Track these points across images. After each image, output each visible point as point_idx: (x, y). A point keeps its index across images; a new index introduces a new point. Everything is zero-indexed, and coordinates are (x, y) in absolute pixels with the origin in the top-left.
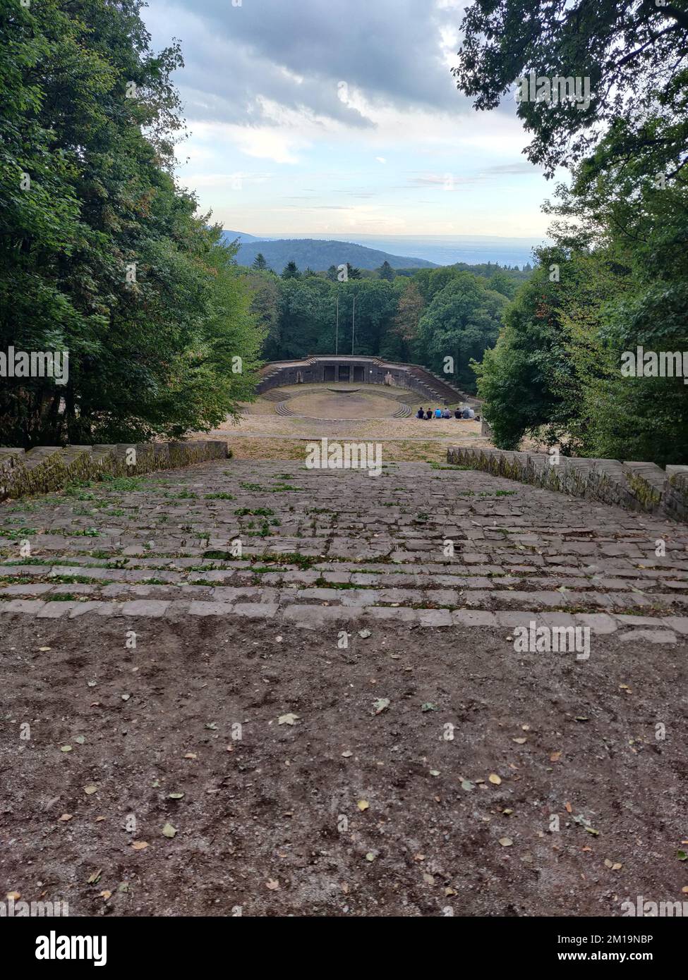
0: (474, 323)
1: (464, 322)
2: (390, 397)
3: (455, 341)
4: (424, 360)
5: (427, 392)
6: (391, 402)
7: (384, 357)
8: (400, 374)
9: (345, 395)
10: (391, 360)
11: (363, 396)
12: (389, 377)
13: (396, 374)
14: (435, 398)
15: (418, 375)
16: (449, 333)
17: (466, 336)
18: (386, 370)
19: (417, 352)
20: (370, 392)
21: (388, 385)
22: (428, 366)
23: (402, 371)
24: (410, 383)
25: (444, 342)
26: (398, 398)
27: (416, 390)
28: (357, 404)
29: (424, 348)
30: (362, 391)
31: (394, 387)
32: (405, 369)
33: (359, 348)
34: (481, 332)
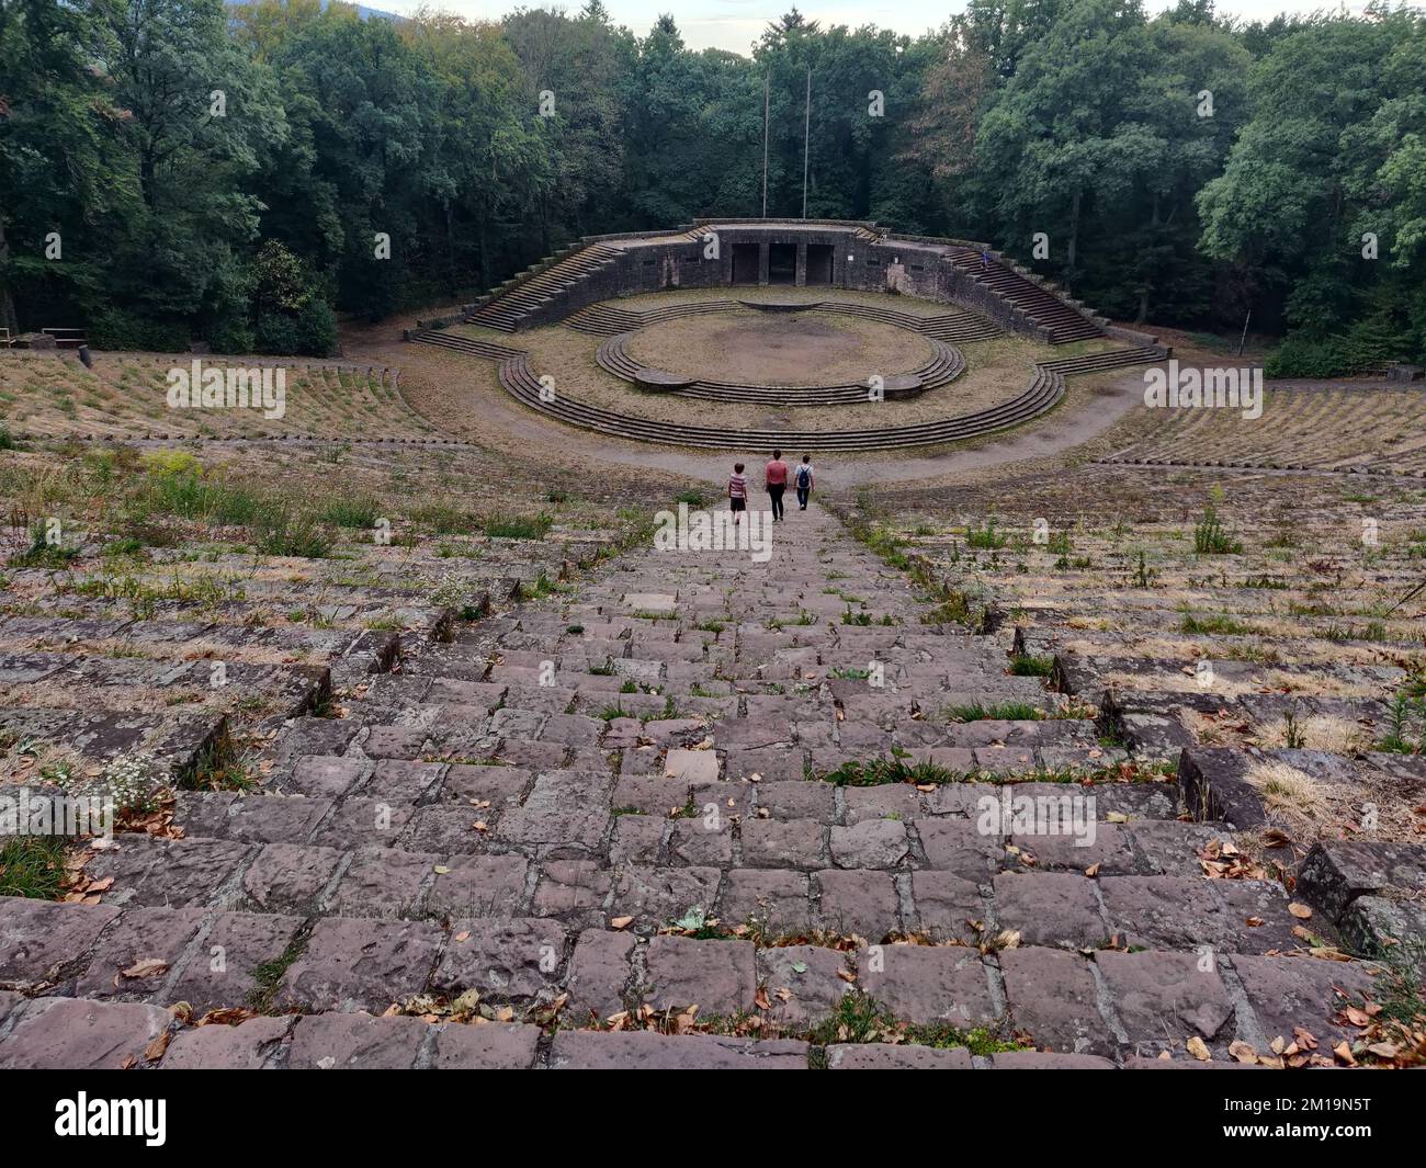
0: (1141, 118)
1: (1110, 118)
2: (904, 323)
3: (1086, 169)
4: (987, 228)
5: (997, 307)
6: (906, 336)
7: (880, 224)
8: (926, 264)
9: (784, 317)
10: (898, 230)
11: (831, 320)
12: (896, 273)
13: (916, 266)
14: (1022, 326)
15: (975, 267)
16: (1070, 146)
17: (1118, 153)
18: (890, 256)
19: (969, 208)
20: (849, 311)
21: (893, 292)
22: (996, 245)
23: (934, 255)
24: (954, 285)
25: (1052, 171)
26: (925, 327)
27: (970, 305)
28: (816, 341)
29: (988, 198)
30: (829, 308)
31: (908, 299)
32: (939, 250)
33: (821, 204)
34: (1163, 142)
